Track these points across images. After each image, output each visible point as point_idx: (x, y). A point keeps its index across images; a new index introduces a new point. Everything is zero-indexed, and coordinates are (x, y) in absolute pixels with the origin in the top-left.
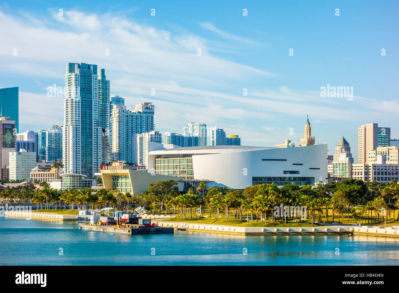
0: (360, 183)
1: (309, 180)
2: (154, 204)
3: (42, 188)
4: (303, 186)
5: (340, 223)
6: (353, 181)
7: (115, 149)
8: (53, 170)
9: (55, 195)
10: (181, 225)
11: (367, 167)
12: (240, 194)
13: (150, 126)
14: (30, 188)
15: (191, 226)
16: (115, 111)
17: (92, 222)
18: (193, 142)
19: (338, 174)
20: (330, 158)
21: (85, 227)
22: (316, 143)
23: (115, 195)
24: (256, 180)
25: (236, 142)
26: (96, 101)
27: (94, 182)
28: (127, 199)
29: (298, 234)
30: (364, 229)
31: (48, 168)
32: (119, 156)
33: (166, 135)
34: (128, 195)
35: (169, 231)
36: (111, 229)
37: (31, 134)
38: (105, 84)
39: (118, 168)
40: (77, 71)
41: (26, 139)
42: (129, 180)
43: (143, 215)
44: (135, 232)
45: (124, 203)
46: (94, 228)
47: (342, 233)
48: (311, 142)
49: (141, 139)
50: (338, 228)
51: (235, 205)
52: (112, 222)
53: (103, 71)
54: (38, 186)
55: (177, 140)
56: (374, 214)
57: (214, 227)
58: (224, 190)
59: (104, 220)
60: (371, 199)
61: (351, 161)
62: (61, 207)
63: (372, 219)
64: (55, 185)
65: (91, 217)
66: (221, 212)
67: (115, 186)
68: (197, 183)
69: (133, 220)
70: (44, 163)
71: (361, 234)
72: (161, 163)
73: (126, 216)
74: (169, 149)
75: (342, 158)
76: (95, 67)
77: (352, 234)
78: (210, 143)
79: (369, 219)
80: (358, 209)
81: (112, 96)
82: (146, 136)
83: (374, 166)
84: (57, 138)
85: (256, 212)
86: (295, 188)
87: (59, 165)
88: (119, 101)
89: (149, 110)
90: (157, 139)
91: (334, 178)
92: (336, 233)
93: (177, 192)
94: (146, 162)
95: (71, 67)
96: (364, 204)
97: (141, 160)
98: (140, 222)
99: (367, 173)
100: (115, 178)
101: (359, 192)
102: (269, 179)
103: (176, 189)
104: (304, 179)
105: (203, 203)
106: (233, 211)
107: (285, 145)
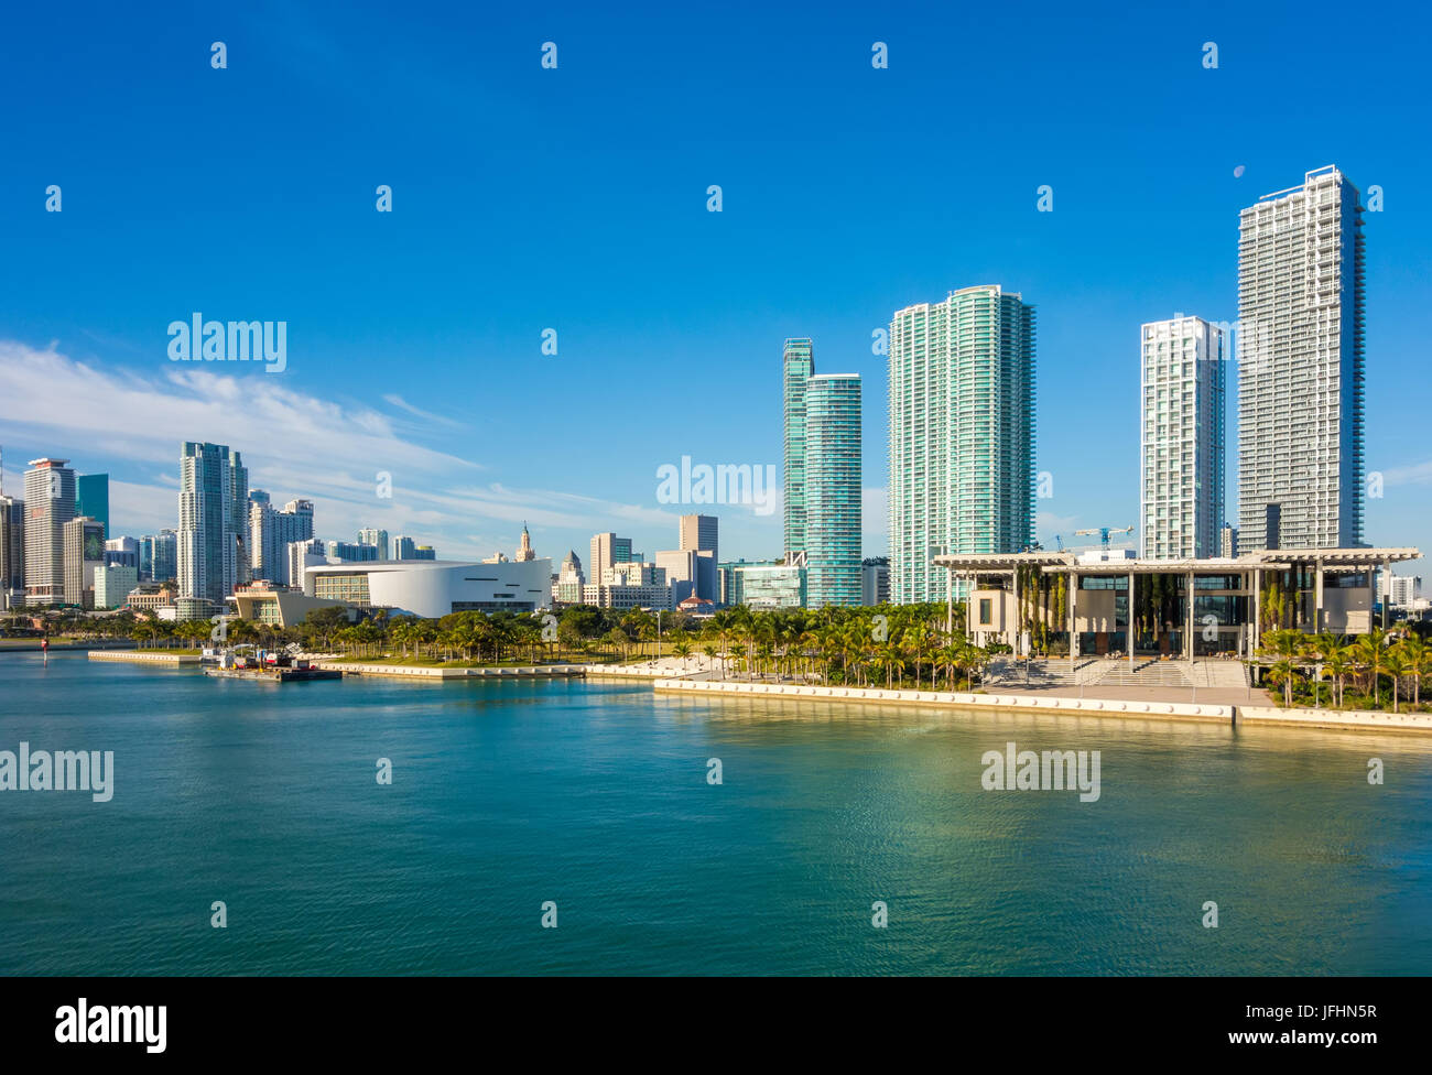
0: (594, 609)
1: (528, 606)
2: (313, 639)
3: (145, 618)
4: (519, 614)
5: (568, 662)
6: (584, 608)
7: (256, 563)
8: (164, 593)
9: (167, 628)
10: (353, 667)
11: (602, 589)
12: (434, 624)
13: (307, 533)
14: (127, 618)
15: (367, 668)
16: (256, 511)
17: (223, 665)
18: (367, 554)
19: (566, 599)
20: (556, 577)
21: (213, 673)
22: (537, 558)
23: (257, 627)
24: (456, 606)
25: (428, 555)
26: (228, 495)
27: (225, 609)
28: (275, 633)
29: (514, 676)
30: (599, 668)
31: (156, 590)
32: (262, 574)
33: (330, 545)
34: (276, 627)
35: (337, 676)
36: (250, 675)
37: (128, 541)
38: (241, 473)
39: (260, 590)
40: (199, 454)
41: (120, 548)
42: (278, 607)
43: (298, 655)
44: (286, 678)
45: (270, 638)
46: (227, 674)
47: (571, 675)
48: (530, 556)
49: (295, 550)
50: (565, 668)
51: (429, 639)
52: (252, 665)
53: (237, 455)
54: (139, 616)
55: (346, 552)
56: (611, 649)
57: (400, 670)
58: (413, 619)
59: (241, 661)
60: (608, 630)
61: (582, 581)
62: (175, 646)
63: (608, 655)
64: (167, 614)
65: (222, 659)
66: (410, 649)
67: (256, 614)
68: (375, 610)
69: (284, 661)
70: (148, 583)
71: (596, 675)
72: (323, 583)
73: (273, 657)
74: (335, 564)
75: (570, 577)
76: (226, 449)
77: (584, 675)
78: (393, 555)
79: (604, 655)
80: (591, 643)
81: (251, 490)
82: (302, 546)
83: (612, 588)
84: (170, 548)
85: (458, 648)
86: (508, 617)
87: (173, 587)
88: (261, 497)
89: (305, 510)
90: (317, 552)
91: (560, 604)
92: (564, 675)
93: (346, 622)
94: (302, 582)
95: (190, 448)
96: (600, 636)
97: (295, 580)
98: (294, 664)
99: (602, 597)
100: (257, 604)
101: (592, 620)
102: (475, 605)
103: (346, 619)
104: (521, 604)
105: (383, 637)
106: (426, 648)
107: (495, 560)
